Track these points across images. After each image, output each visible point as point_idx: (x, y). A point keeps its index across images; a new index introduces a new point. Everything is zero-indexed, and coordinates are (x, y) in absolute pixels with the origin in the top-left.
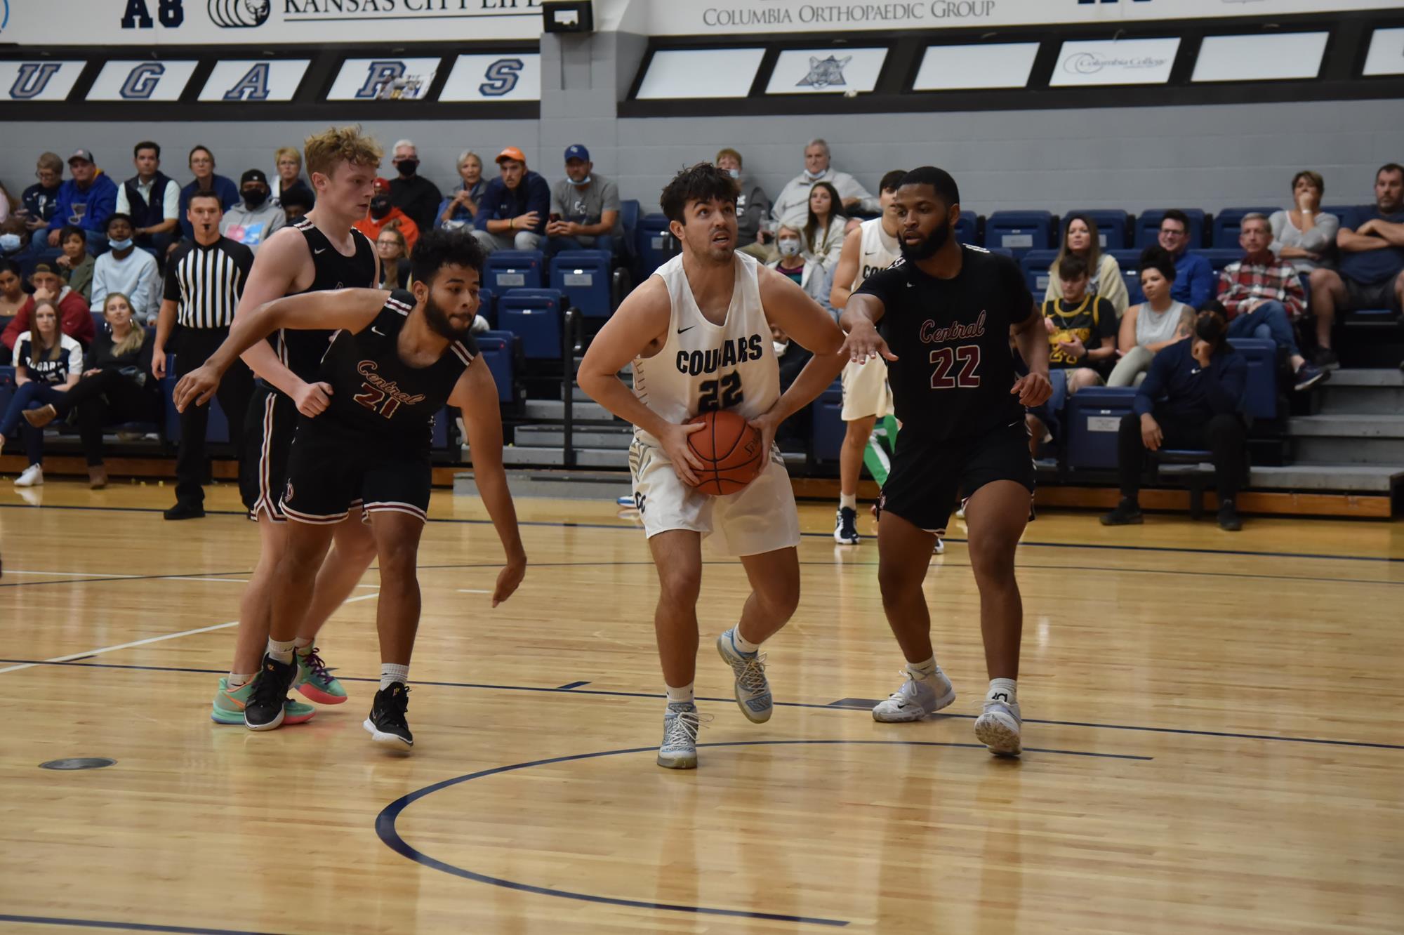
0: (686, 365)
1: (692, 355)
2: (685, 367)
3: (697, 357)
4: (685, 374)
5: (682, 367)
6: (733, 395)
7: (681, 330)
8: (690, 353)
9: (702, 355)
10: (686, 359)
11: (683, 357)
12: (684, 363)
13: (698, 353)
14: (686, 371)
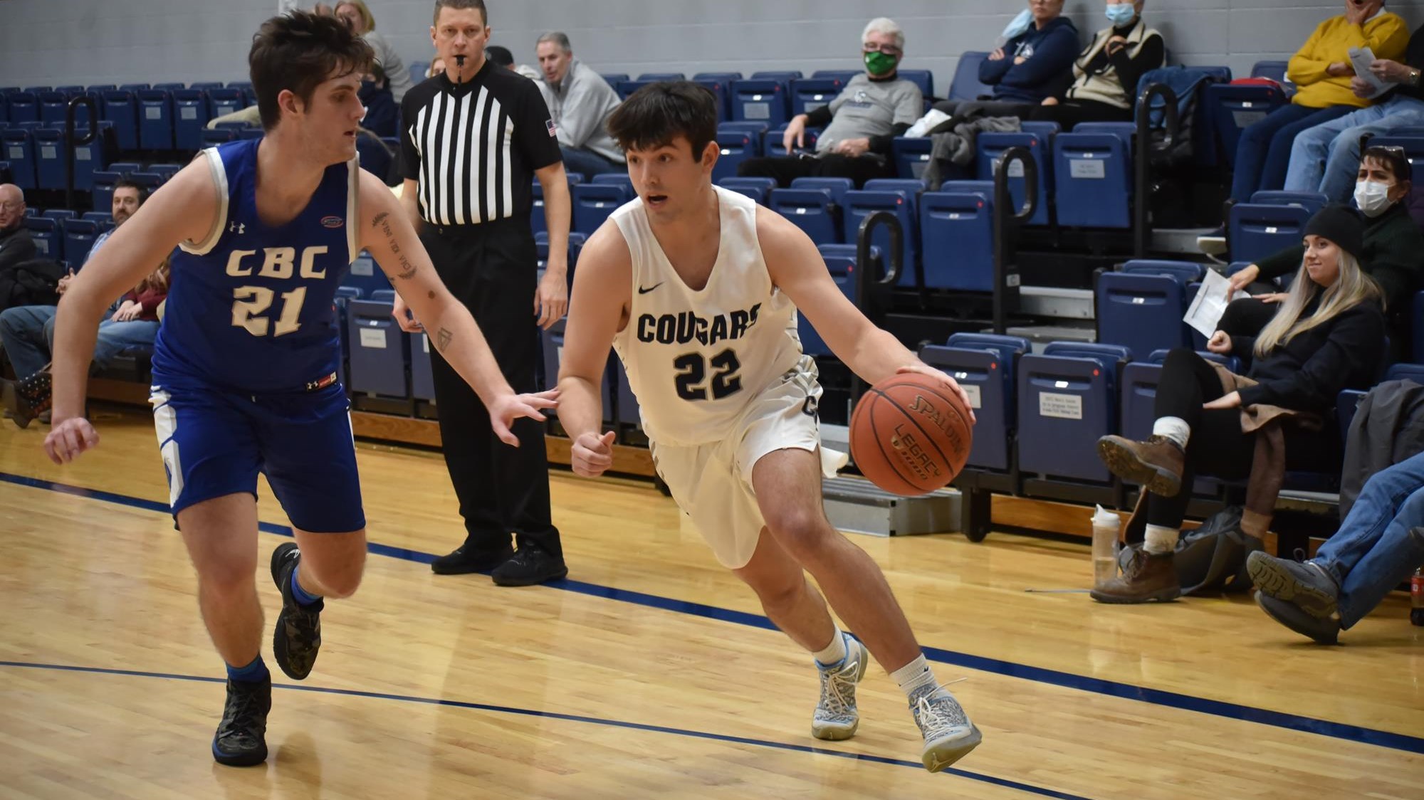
0: (652, 331)
1: (660, 320)
2: (651, 335)
3: (667, 323)
4: (652, 342)
5: (646, 335)
6: (726, 380)
7: (644, 288)
8: (657, 317)
9: (675, 319)
10: (652, 323)
11: (647, 321)
12: (649, 329)
13: (669, 318)
14: (653, 339)
